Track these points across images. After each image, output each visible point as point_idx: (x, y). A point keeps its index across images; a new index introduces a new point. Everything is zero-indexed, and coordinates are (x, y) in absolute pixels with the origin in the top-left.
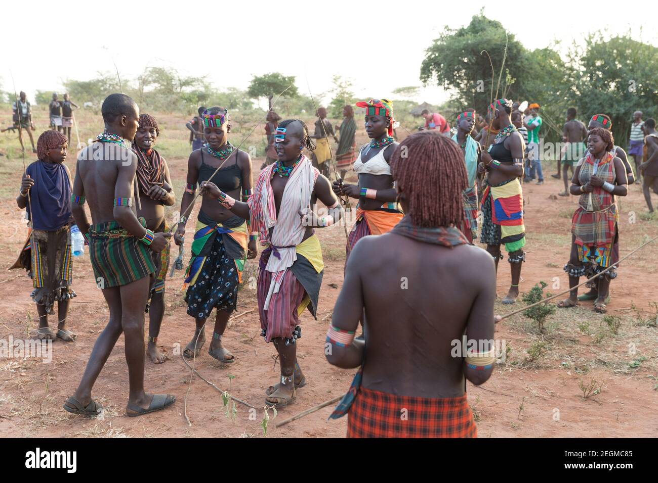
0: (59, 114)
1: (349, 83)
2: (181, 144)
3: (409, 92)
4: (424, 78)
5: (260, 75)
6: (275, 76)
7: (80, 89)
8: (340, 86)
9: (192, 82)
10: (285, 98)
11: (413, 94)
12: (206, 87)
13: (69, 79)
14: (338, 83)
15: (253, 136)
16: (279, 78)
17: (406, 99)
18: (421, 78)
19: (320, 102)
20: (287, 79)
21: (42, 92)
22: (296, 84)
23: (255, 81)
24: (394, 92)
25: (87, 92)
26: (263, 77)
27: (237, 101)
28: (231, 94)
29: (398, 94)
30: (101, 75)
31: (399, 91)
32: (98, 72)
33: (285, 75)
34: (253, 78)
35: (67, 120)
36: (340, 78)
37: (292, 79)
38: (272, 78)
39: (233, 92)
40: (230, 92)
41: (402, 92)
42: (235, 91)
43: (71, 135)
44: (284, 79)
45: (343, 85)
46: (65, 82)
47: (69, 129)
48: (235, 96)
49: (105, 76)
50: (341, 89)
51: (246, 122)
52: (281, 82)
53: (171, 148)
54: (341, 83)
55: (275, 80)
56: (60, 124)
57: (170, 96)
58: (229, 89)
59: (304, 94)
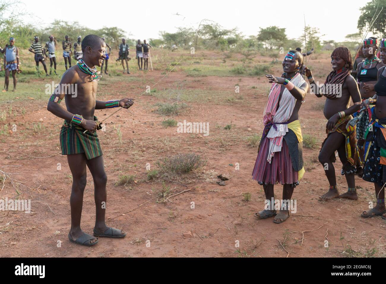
0: (141, 51)
1: (314, 31)
2: (208, 68)
3: (356, 37)
4: (361, 27)
5: (265, 28)
6: (274, 28)
7: (170, 38)
8: (309, 33)
9: (226, 33)
10: (277, 41)
11: (359, 38)
12: (237, 36)
13: (165, 32)
14: (308, 31)
15: (252, 63)
16: (276, 29)
17: (354, 41)
18: (358, 27)
19: (302, 43)
20: (280, 30)
21: (153, 40)
22: (286, 33)
23: (262, 32)
24: (347, 37)
25: (173, 39)
26: (267, 29)
27: (255, 43)
28: (251, 39)
29: (350, 38)
30: (181, 30)
31: (349, 36)
32: (179, 28)
33: (279, 28)
34: (260, 30)
35: (146, 54)
36: (310, 28)
37: (283, 30)
38: (271, 30)
39: (252, 38)
40: (251, 38)
41: (352, 37)
42: (254, 38)
43: (148, 63)
44: (278, 30)
45: (311, 33)
46: (163, 34)
47: (147, 59)
48: (254, 40)
49: (183, 31)
50: (310, 35)
51: (249, 55)
52: (276, 32)
53: (203, 70)
54: (310, 31)
55: (273, 31)
56: (142, 57)
57: (213, 41)
58: (251, 36)
59: (293, 39)
